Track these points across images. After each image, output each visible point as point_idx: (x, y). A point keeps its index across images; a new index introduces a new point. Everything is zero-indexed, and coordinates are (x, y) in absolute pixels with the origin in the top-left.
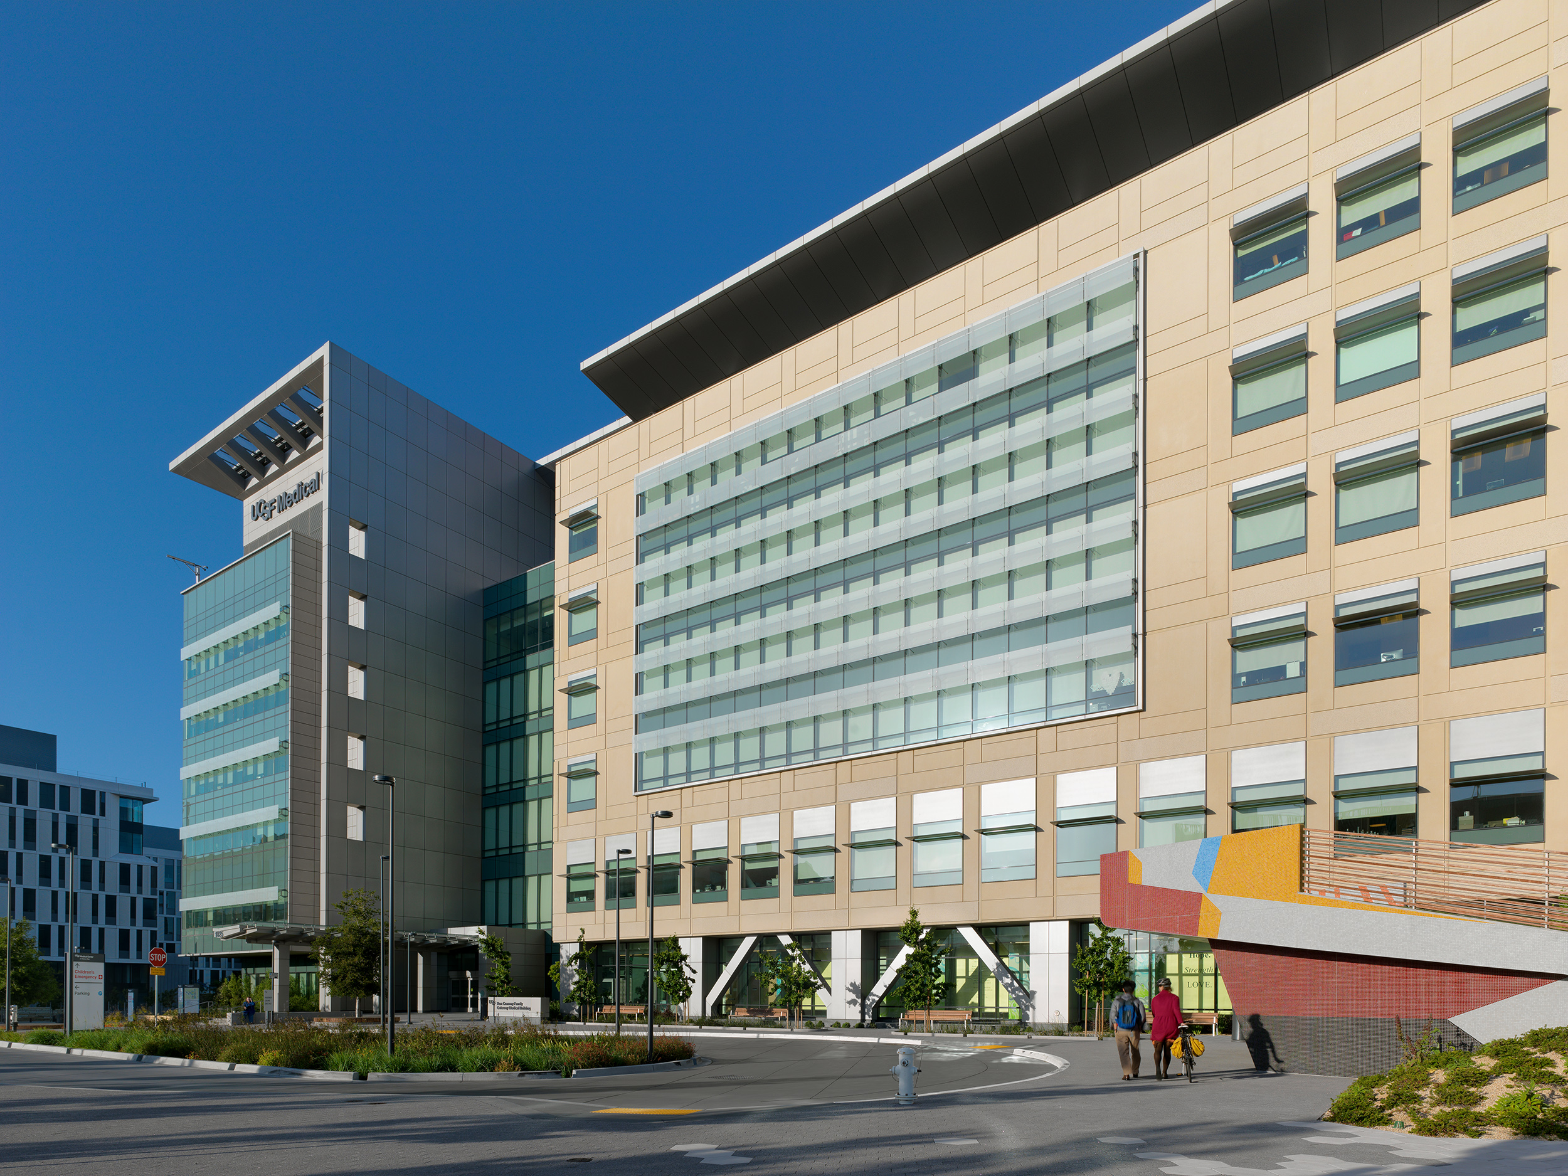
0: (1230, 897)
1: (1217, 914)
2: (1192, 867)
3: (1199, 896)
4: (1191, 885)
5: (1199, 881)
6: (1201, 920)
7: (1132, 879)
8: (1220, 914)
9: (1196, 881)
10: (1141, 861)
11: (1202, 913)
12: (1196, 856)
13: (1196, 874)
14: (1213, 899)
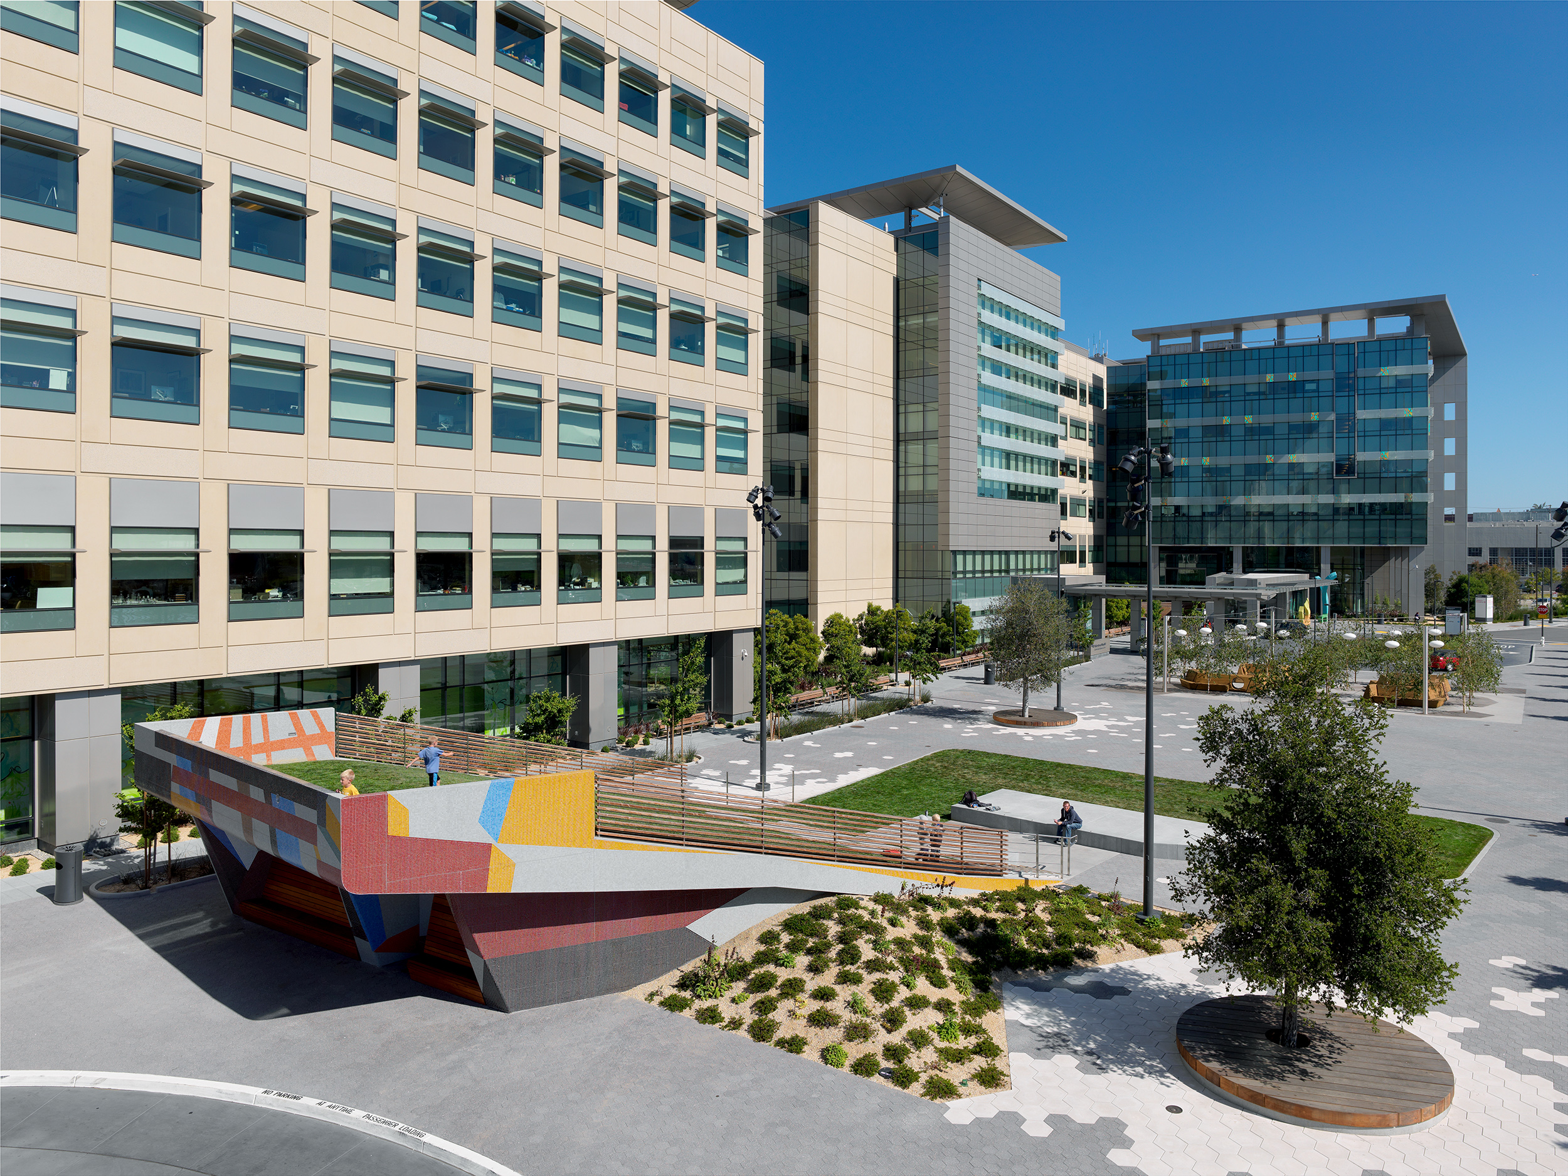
0: (525, 847)
1: (510, 865)
2: (479, 814)
3: (488, 847)
4: (478, 835)
5: (488, 830)
6: (491, 874)
7: (393, 830)
8: (514, 865)
9: (483, 831)
10: (407, 807)
11: (492, 865)
12: (483, 802)
13: (483, 822)
14: (503, 850)
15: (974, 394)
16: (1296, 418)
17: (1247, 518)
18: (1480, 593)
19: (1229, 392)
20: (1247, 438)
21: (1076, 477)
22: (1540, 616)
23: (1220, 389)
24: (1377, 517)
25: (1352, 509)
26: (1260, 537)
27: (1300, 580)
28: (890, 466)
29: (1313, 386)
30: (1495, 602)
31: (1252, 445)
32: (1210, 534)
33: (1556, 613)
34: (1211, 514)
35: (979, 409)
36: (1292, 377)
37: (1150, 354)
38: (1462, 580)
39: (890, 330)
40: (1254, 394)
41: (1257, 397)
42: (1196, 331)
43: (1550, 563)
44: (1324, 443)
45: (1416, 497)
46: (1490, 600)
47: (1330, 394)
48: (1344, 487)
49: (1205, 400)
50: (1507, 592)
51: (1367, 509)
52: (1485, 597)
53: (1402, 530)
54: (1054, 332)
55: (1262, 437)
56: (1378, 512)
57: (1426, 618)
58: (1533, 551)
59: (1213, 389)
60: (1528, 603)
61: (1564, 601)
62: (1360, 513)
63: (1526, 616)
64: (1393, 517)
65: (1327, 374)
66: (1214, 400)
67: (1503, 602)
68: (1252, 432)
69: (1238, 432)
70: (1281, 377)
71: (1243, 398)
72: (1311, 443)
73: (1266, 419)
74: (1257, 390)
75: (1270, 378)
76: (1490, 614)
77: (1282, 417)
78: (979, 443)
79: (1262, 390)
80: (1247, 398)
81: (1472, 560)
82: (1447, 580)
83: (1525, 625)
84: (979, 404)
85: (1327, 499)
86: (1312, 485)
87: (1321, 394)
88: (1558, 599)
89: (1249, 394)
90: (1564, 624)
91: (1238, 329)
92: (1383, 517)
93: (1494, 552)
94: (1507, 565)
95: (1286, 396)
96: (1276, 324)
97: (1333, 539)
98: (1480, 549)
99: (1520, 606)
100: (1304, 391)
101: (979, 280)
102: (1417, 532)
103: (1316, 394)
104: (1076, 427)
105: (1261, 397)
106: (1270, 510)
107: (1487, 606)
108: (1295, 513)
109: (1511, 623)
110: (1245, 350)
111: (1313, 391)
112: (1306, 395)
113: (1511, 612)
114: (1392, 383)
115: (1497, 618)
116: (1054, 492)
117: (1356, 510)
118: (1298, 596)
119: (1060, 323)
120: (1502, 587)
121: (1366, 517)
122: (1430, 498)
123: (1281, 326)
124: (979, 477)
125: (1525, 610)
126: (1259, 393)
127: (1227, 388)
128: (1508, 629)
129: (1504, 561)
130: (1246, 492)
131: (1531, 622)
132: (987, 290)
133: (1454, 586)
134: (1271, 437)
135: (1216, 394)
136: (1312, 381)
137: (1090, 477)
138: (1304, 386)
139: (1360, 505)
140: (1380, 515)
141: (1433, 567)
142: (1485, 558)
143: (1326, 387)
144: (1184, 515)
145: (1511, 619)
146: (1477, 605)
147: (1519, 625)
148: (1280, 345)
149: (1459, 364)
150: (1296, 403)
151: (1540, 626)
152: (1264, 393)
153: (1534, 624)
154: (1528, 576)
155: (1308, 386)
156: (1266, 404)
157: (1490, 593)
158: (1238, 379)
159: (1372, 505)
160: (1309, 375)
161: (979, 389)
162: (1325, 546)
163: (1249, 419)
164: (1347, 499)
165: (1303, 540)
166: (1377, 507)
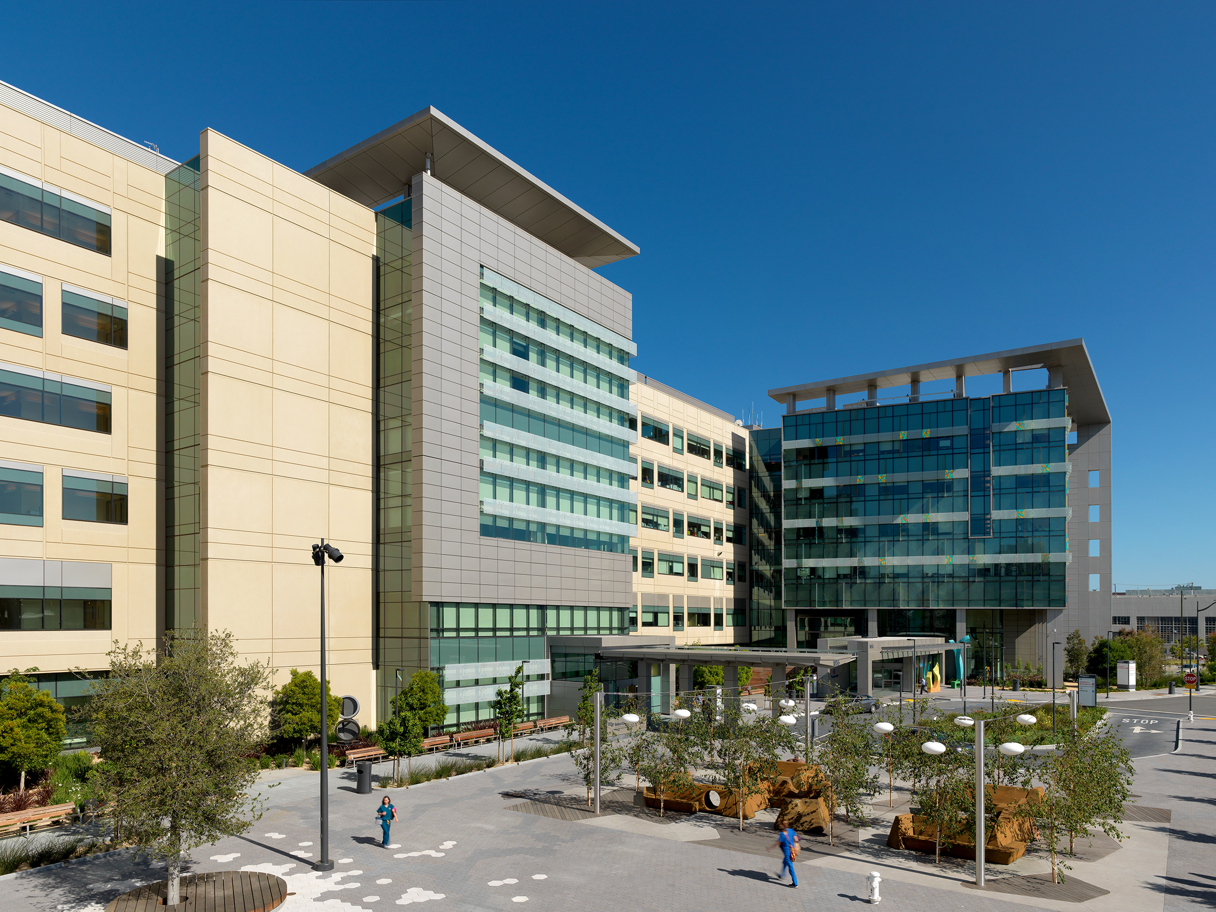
15: (475, 407)
16: (930, 476)
17: (881, 580)
18: (1122, 658)
19: (864, 451)
20: (882, 498)
21: (710, 538)
22: (1188, 684)
23: (854, 448)
24: (1014, 578)
25: (988, 570)
26: (894, 599)
27: (935, 644)
28: (367, 498)
29: (946, 443)
30: (1139, 668)
31: (886, 505)
32: (845, 596)
33: (1204, 681)
34: (845, 576)
35: (482, 426)
36: (926, 433)
37: (785, 414)
38: (1103, 645)
39: (368, 327)
40: (888, 452)
41: (891, 456)
42: (832, 390)
43: (1194, 631)
44: (959, 501)
45: (1054, 557)
46: (1133, 666)
47: (965, 450)
48: (979, 546)
49: (839, 460)
50: (1151, 658)
51: (1003, 570)
52: (1128, 662)
53: (1039, 592)
54: (623, 357)
55: (896, 497)
56: (1014, 573)
57: (1066, 684)
58: (1177, 619)
59: (847, 448)
60: (1173, 669)
61: (1211, 669)
62: (996, 575)
63: (1171, 683)
64: (1030, 578)
65: (962, 430)
66: (848, 459)
67: (1147, 668)
68: (886, 491)
69: (872, 492)
70: (915, 434)
71: (877, 457)
72: (946, 501)
73: (900, 478)
74: (891, 449)
75: (903, 435)
76: (1133, 681)
77: (915, 476)
78: (482, 468)
79: (897, 447)
80: (882, 456)
81: (1118, 627)
82: (1090, 644)
83: (1170, 693)
84: (482, 421)
85: (961, 559)
86: (947, 545)
87: (955, 451)
88: (1204, 665)
89: (883, 452)
90: (1212, 692)
91: (872, 386)
92: (1019, 578)
93: (1141, 619)
94: (1153, 632)
95: (920, 454)
96: (909, 380)
97: (969, 602)
98: (1129, 618)
99: (1164, 672)
100: (938, 448)
101: (482, 266)
102: (1054, 595)
103: (950, 451)
104: (710, 487)
105: (896, 455)
106: (904, 571)
107: (1130, 673)
108: (930, 575)
109: (1155, 691)
110: (879, 407)
111: (947, 448)
112: (940, 452)
113: (1156, 678)
114: (1028, 438)
115: (1140, 685)
116: (624, 539)
117: (992, 572)
118: (933, 659)
119: (632, 348)
120: (1145, 652)
121: (1003, 579)
122: (1068, 558)
123: (915, 381)
124: (482, 512)
125: (1170, 676)
126: (893, 452)
127: (861, 447)
128: (1152, 698)
129: (1150, 627)
130: (880, 554)
131: (1176, 689)
132: (491, 280)
133: (1096, 651)
134: (905, 496)
135: (851, 453)
136: (947, 438)
137: (729, 540)
138: (938, 443)
139: (997, 566)
140: (1016, 576)
141: (1077, 632)
142: (1133, 625)
143: (959, 443)
144: (819, 577)
145: (1155, 686)
146: (1120, 672)
147: (1163, 693)
148: (914, 402)
149: (1104, 431)
150: (930, 460)
151: (1188, 694)
152: (898, 451)
153: (1181, 693)
154: (1173, 643)
155: (943, 443)
156: (901, 463)
157: (1133, 659)
158: (871, 438)
159: (1008, 565)
160: (943, 431)
161: (481, 401)
162: (961, 608)
163: (882, 478)
164: (983, 559)
165: (938, 602)
166: (1014, 568)
